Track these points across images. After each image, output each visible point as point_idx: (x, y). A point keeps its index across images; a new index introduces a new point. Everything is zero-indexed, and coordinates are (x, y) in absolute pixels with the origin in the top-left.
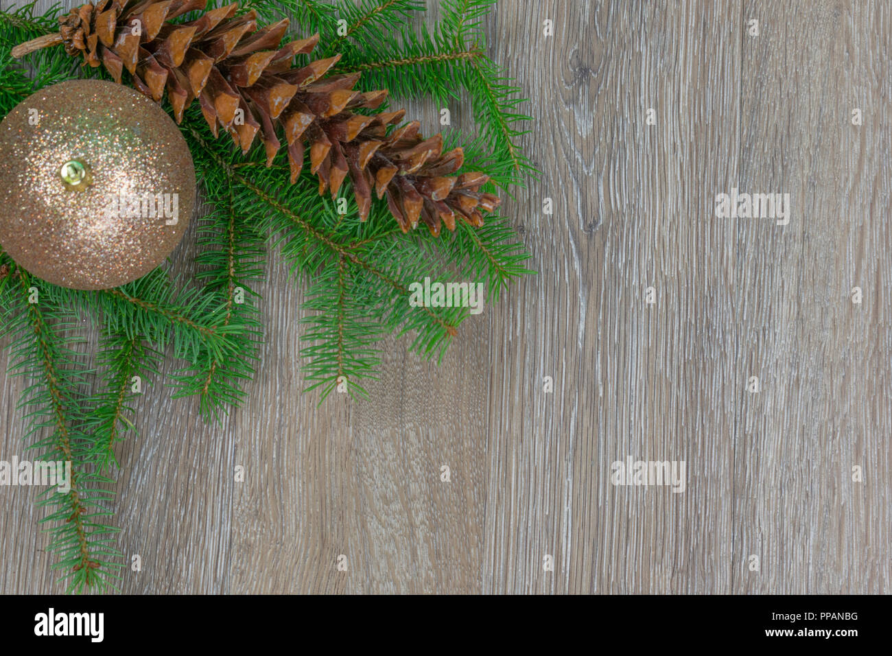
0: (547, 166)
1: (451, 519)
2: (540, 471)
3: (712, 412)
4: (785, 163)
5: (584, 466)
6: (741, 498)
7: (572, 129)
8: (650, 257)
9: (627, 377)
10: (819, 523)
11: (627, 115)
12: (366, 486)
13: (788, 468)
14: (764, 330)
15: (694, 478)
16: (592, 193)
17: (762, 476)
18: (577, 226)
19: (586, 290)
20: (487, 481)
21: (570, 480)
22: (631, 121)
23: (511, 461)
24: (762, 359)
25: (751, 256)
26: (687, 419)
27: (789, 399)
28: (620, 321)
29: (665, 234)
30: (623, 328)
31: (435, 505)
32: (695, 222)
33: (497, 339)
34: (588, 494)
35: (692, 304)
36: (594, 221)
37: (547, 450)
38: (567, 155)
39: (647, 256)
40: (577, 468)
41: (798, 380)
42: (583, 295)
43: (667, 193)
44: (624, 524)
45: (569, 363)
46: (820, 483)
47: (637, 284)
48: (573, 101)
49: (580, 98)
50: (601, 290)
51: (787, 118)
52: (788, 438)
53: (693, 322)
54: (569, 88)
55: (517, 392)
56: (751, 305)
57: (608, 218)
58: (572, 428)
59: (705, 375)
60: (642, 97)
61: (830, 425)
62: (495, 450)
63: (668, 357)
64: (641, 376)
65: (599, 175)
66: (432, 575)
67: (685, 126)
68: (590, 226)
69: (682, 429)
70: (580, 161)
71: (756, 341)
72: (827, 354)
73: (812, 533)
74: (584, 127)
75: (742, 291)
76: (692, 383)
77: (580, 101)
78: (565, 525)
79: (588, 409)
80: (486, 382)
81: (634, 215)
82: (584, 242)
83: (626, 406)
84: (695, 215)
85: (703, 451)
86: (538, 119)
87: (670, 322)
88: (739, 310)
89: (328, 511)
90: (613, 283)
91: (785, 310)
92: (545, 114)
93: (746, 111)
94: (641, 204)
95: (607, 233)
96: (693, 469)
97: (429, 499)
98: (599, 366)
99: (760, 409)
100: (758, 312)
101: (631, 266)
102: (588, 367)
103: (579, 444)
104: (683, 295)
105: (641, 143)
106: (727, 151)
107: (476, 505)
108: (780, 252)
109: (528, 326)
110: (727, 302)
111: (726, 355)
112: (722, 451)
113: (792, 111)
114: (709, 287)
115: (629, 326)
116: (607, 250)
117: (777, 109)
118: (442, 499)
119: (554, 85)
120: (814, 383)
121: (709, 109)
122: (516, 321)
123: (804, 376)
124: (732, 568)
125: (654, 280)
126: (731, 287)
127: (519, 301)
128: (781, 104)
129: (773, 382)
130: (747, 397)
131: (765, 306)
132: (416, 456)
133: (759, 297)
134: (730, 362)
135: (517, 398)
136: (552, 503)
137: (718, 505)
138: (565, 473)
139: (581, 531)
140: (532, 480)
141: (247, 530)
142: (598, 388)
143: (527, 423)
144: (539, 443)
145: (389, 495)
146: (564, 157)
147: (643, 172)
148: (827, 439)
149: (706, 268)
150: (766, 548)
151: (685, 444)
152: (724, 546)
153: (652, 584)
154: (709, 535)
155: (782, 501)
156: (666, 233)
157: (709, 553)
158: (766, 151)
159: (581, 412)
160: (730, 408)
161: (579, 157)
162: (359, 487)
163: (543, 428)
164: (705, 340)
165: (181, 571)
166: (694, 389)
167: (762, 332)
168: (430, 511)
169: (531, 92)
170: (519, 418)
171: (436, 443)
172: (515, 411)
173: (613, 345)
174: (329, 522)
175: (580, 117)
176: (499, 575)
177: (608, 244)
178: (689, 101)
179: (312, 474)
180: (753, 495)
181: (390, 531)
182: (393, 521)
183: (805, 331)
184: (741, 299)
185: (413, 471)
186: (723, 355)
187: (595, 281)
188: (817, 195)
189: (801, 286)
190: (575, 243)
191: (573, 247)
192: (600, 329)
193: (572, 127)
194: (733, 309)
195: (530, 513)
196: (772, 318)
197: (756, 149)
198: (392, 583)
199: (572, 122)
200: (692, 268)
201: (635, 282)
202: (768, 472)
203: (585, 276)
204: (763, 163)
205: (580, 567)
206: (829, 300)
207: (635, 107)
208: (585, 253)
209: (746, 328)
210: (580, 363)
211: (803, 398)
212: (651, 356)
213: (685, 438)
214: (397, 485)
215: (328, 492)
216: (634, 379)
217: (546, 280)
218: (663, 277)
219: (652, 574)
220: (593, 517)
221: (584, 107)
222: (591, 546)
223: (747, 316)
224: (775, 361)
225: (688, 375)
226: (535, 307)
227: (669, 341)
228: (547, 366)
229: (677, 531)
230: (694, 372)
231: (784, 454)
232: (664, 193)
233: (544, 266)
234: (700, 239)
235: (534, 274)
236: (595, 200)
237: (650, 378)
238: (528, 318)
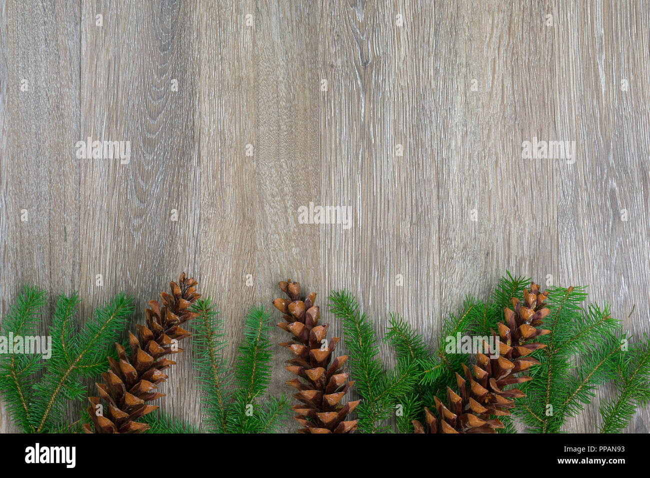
0: (343, 36)
2: (346, 179)
3: (426, 149)
4: (457, 30)
5: (366, 177)
6: (442, 189)
8: (394, 77)
9: (385, 134)
10: (479, 199)
11: (380, 11)
12: (263, 190)
13: (464, 173)
14: (450, 109)
15: (419, 180)
16: (365, 48)
17: (451, 178)
18: (359, 64)
19: (364, 93)
20: (320, 185)
21: (360, 183)
22: (382, 13)
23: (332, 176)
24: (449, 123)
25: (442, 75)
26: (414, 153)
27: (463, 141)
28: (381, 108)
30: (382, 111)
31: (296, 197)
32: (415, 59)
33: (322, 118)
34: (369, 190)
35: (415, 98)
36: (367, 61)
37: (349, 169)
39: (392, 77)
40: (363, 177)
41: (467, 132)
42: (363, 96)
43: (401, 47)
44: (386, 203)
45: (357, 129)
46: (479, 180)
48: (354, 5)
49: (358, 3)
50: (371, 93)
51: (456, 9)
52: (463, 159)
53: (416, 107)
55: (333, 143)
56: (443, 98)
57: (373, 60)
58: (360, 159)
59: (422, 131)
61: (483, 153)
62: (324, 170)
63: (405, 124)
64: (392, 133)
65: (368, 39)
66: (296, 230)
67: (408, 14)
68: (365, 64)
69: (412, 157)
70: (359, 33)
71: (446, 114)
72: (480, 119)
73: (476, 204)
74: (360, 17)
75: (438, 91)
76: (416, 135)
77: (358, 5)
78: (359, 205)
79: (367, 149)
80: (318, 139)
81: (386, 57)
82: (362, 71)
83: (385, 147)
84: (414, 56)
85: (423, 167)
86: (338, 14)
87: (405, 108)
88: (437, 100)
89: (246, 202)
90: (377, 90)
91: (459, 99)
92: (341, 12)
93: (437, 6)
94: (389, 52)
95: (373, 67)
96: (418, 175)
97: (294, 195)
98: (371, 129)
99: (449, 147)
100: (446, 101)
101: (385, 81)
102: (367, 129)
103: (364, 166)
104: (411, 95)
105: (388, 23)
106: (429, 25)
107: (316, 197)
108: (456, 72)
109: (337, 111)
110: (431, 97)
111: (432, 122)
112: (432, 167)
113: (459, 5)
114: (423, 90)
115: (385, 110)
116: (373, 74)
117: (452, 5)
118: (299, 194)
120: (474, 133)
121: (419, 6)
122: (331, 109)
123: (469, 130)
124: (439, 222)
125: (396, 88)
126: (433, 90)
127: (332, 100)
128: (454, 3)
129: (455, 134)
130: (443, 141)
131: (450, 98)
132: (287, 175)
133: (447, 93)
134: (434, 125)
135: (333, 146)
136: (352, 195)
137: (431, 192)
138: (357, 180)
139: (366, 207)
140: (342, 184)
141: (207, 212)
142: (371, 139)
143: (338, 157)
144: (345, 166)
145: (274, 193)
146: (351, 31)
147: (389, 37)
148: (481, 159)
149: (421, 81)
150: (454, 212)
151: (414, 164)
152: (434, 212)
153: (401, 231)
154: (427, 207)
155: (462, 189)
156: (401, 65)
157: (428, 215)
158: (447, 25)
159: (364, 151)
160: (435, 146)
161: (359, 31)
162: (260, 190)
163: (346, 159)
164: (422, 115)
165: (177, 232)
166: (417, 138)
167: (448, 110)
168: (294, 200)
170: (335, 155)
171: (295, 168)
172: (332, 152)
173: (378, 120)
174: (246, 207)
175: (358, 12)
176: (328, 230)
177: (374, 72)
179: (237, 184)
180: (447, 187)
181: (275, 210)
182: (276, 205)
183: (469, 109)
184: (438, 95)
185: (285, 182)
186: (431, 122)
187: (368, 90)
188: (473, 44)
189: (466, 88)
190: (358, 71)
191: (357, 74)
192: (371, 111)
193: (354, 17)
194: (434, 100)
195: (342, 199)
196: (453, 103)
197: (442, 24)
198: (277, 235)
199: (354, 15)
200: (414, 82)
201: (387, 89)
202: (454, 176)
203: (363, 87)
204: (446, 31)
205: (366, 225)
206: (480, 94)
207: (384, 7)
208: (363, 76)
209: (441, 109)
210: (363, 128)
211: (469, 140)
212: (396, 123)
213: (414, 161)
214: (278, 188)
215: (245, 193)
216: (388, 135)
217: (345, 89)
218: (401, 86)
219: (401, 226)
220: (372, 200)
221: (360, 8)
222: (371, 214)
223: (441, 103)
224: (455, 123)
225: (414, 132)
226: (340, 102)
227: (405, 116)
228: (347, 130)
229: (412, 205)
230: (417, 130)
231: (461, 168)
232: (399, 46)
233: (344, 83)
234: (418, 67)
235: (339, 87)
236: (367, 51)
237: (396, 134)
238: (337, 108)
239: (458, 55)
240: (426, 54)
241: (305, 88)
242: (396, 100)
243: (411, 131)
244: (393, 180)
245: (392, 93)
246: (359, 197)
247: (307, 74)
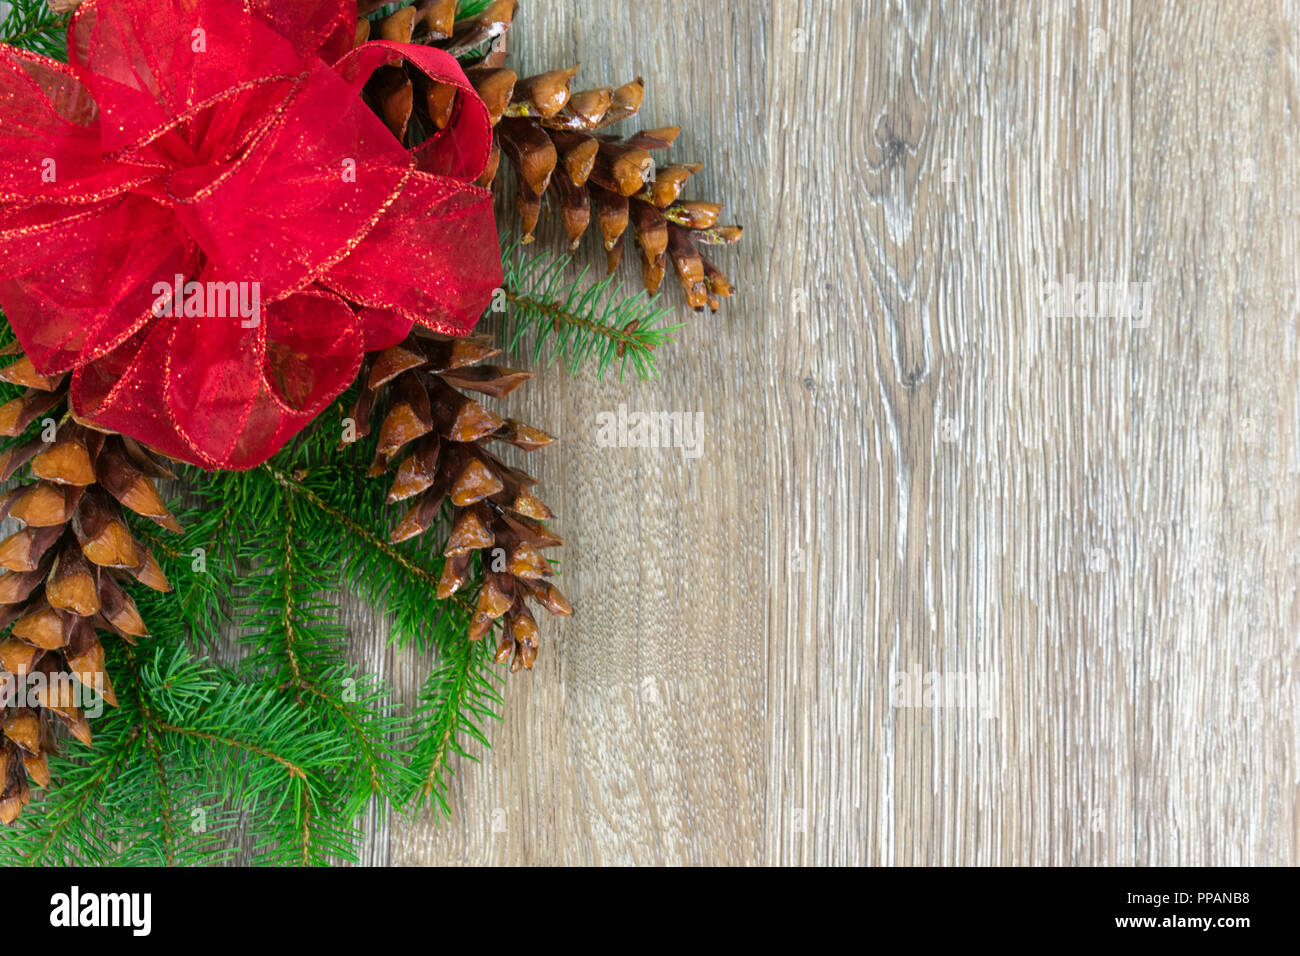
0: (845, 288)
1: (714, 816)
2: (846, 743)
3: (1100, 650)
4: (1200, 276)
5: (910, 734)
6: (1146, 777)
7: (881, 230)
8: (1001, 421)
9: (971, 600)
10: (1263, 811)
11: (962, 210)
12: (588, 772)
13: (1215, 730)
14: (1174, 525)
15: (1075, 748)
16: (912, 328)
17: (1176, 743)
18: (891, 376)
19: (908, 472)
20: (767, 759)
21: (891, 755)
22: (969, 218)
23: (802, 725)
24: (1171, 569)
25: (1152, 420)
26: (1062, 661)
27: (1214, 628)
28: (959, 517)
29: (1023, 386)
30: (963, 527)
31: (691, 796)
32: (1067, 367)
33: (776, 547)
34: (918, 775)
35: (1065, 488)
36: (918, 370)
37: (856, 710)
38: (874, 271)
39: (997, 420)
40: (901, 738)
41: (1226, 598)
42: (904, 479)
43: (1024, 325)
44: (972, 819)
45: (885, 582)
46: (1263, 750)
47: (984, 462)
48: (881, 191)
49: (893, 186)
50: (929, 471)
51: (1200, 210)
52: (1213, 685)
53: (1068, 516)
54: (875, 173)
55: (808, 626)
56: (1154, 489)
57: (937, 365)
59: (1088, 594)
60: (985, 183)
61: (1276, 665)
62: (778, 714)
63: (1032, 568)
64: (993, 598)
65: (922, 300)
67: (1050, 224)
68: (912, 377)
69: (1055, 674)
70: (894, 280)
71: (1162, 542)
72: (1269, 559)
73: (1253, 827)
74: (900, 231)
75: (1139, 468)
76: (1068, 606)
77: (892, 191)
78: (885, 822)
79: (915, 649)
80: (762, 612)
81: (977, 359)
82: (903, 399)
83: (972, 643)
84: (1067, 357)
85: (1087, 708)
86: (831, 219)
87: (1033, 517)
88: (1136, 496)
89: (533, 809)
90: (948, 460)
91: (1205, 494)
92: (840, 212)
93: (1140, 199)
94: (987, 344)
95: (937, 387)
96: (1073, 735)
97: (682, 788)
98: (929, 584)
99: (1170, 646)
100: (1164, 498)
101: (974, 434)
102: (913, 585)
104: (1053, 477)
105: (985, 251)
106: (1112, 259)
107: (751, 796)
108: (1195, 408)
109: (823, 527)
110: (1118, 484)
111: (1118, 563)
112: (1116, 707)
113: (1208, 198)
114: (1090, 463)
115: (973, 524)
116: (938, 412)
117: (1186, 195)
118: (700, 788)
119: (853, 168)
120: (1250, 603)
121: (1085, 199)
122: (805, 520)
123: (1235, 593)
125: (1008, 455)
126: (1124, 463)
127: (808, 491)
128: (1192, 188)
129: (1189, 603)
130: (1150, 626)
131: (1174, 490)
132: (661, 725)
133: (1166, 475)
134: (1125, 574)
135: (809, 635)
136: (864, 791)
137: (1112, 787)
138: (882, 745)
139: (909, 831)
140: (834, 756)
141: (412, 841)
142: (928, 617)
143: (824, 672)
144: (843, 700)
145: (622, 783)
146: (871, 274)
147: (988, 294)
148: (1271, 686)
149: (1085, 434)
150: (1184, 850)
151: (1061, 698)
154: (1100, 833)
155: (1207, 780)
156: (1024, 384)
158: (1170, 258)
159: (904, 654)
160: (1126, 643)
161: (893, 275)
162: (578, 772)
163: (848, 679)
164: (1086, 543)
166: (1072, 616)
167: (1170, 529)
168: (684, 805)
169: (819, 179)
170: (812, 664)
171: (690, 705)
172: (806, 654)
173: (949, 554)
174: (533, 826)
175: (893, 215)
177: (939, 403)
178: (1055, 187)
179: (508, 755)
180: (1163, 772)
181: (625, 836)
182: (629, 822)
183: (1236, 525)
184: (1139, 480)
185: (656, 747)
186: (1114, 564)
187: (920, 458)
188: (1249, 321)
189: (1227, 459)
190: (890, 401)
191: (887, 408)
192: (930, 529)
193: (881, 229)
194: (1127, 496)
195: (832, 806)
196: (1186, 507)
197: (1156, 255)
199: (881, 223)
200: (1064, 435)
201: (980, 457)
202: (1185, 737)
203: (905, 451)
204: (1166, 277)
206: (1269, 479)
207: (974, 197)
208: (905, 417)
209: (1147, 523)
210: (901, 579)
211: (1235, 625)
212: (1006, 568)
213: (1060, 689)
214: (633, 768)
215: (531, 780)
216: (982, 603)
217: (848, 457)
218: (1022, 450)
220: (926, 809)
221: (898, 198)
222: (924, 852)
223: (1149, 505)
224: (1191, 571)
225: (1062, 594)
226: (833, 499)
227: (1033, 544)
228: (852, 587)
229: (1051, 828)
230: (1071, 591)
231: (1208, 710)
232: (1020, 324)
233: (845, 437)
234: (1076, 392)
235: (830, 450)
236: (918, 337)
237: (1006, 600)
238: (822, 515)
239: (1202, 356)
240: (1102, 349)
241: (724, 452)
242: (1006, 495)
243: (1053, 591)
244: (993, 746)
245: (995, 472)
246: (887, 798)
247: (728, 408)
